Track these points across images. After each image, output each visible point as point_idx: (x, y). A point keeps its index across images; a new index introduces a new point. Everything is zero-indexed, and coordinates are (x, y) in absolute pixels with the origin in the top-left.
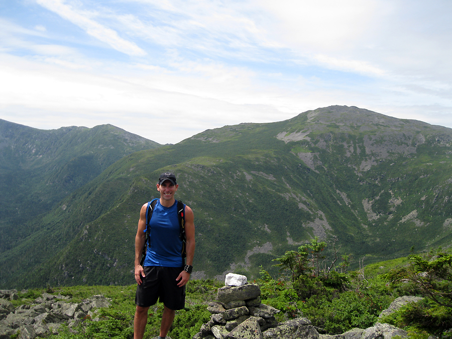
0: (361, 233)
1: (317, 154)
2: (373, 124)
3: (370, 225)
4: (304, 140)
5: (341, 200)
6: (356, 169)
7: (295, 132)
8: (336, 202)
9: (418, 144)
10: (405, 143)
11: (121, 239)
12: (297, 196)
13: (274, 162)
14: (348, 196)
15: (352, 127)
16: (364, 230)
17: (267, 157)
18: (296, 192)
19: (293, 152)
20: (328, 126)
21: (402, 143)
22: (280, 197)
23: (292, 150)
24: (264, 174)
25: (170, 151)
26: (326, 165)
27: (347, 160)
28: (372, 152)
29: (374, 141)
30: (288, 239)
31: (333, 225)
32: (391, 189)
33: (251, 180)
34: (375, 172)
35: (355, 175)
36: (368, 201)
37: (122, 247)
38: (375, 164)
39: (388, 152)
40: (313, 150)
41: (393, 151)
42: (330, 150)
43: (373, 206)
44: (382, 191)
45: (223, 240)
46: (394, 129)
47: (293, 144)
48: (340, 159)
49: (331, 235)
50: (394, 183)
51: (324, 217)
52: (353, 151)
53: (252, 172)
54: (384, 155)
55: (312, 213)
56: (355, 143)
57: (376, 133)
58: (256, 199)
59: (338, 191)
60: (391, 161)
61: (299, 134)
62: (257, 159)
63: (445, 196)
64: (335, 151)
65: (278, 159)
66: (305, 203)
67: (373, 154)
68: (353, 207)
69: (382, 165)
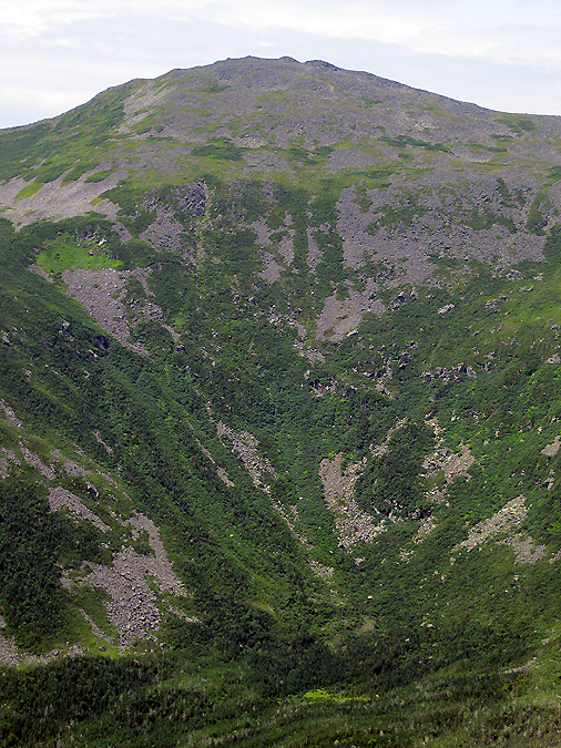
1: (143, 274)
2: (384, 139)
3: (343, 565)
4: (95, 214)
5: (235, 464)
6: (302, 333)
7: (57, 183)
8: (210, 476)
9: (553, 222)
10: (502, 221)
12: (45, 461)
14: (265, 447)
15: (297, 153)
16: (319, 586)
18: (44, 441)
19: (42, 267)
20: (196, 152)
21: (491, 219)
23: (41, 258)
26: (179, 322)
27: (268, 295)
28: (367, 257)
29: (381, 215)
31: (191, 576)
32: (435, 411)
34: (376, 343)
35: (293, 356)
36: (344, 466)
38: (378, 308)
39: (434, 258)
41: (455, 253)
42: (198, 257)
43: (359, 488)
44: (401, 423)
46: (467, 158)
47: (47, 232)
48: (236, 293)
49: (181, 614)
50: (449, 386)
51: (156, 544)
52: (290, 257)
54: (416, 272)
55: (104, 528)
56: (301, 223)
57: (390, 179)
59: (222, 429)
60: (441, 297)
61: (75, 188)
64: (217, 261)
66: (77, 486)
67: (371, 270)
68: (281, 491)
69: (410, 315)
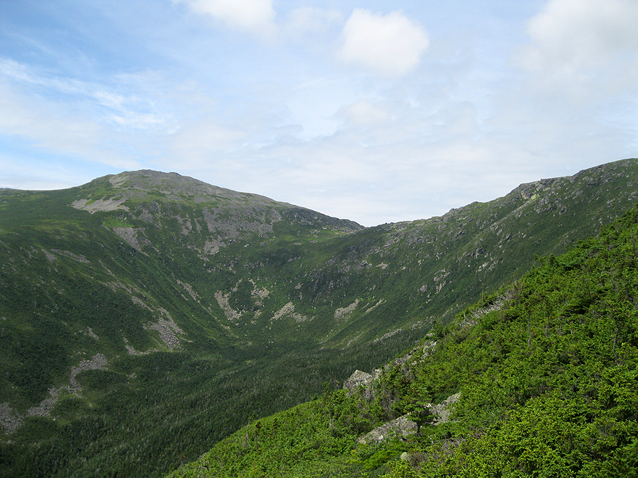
0: (225, 335)
1: (142, 230)
2: (208, 195)
3: (232, 325)
4: (120, 210)
5: (187, 294)
6: (200, 252)
7: (101, 200)
8: (179, 296)
9: (273, 221)
10: (257, 220)
12: (127, 287)
13: (84, 237)
14: (194, 288)
15: (183, 196)
16: (227, 332)
17: (72, 230)
18: (125, 281)
19: (105, 225)
20: (148, 193)
21: (254, 220)
22: (102, 287)
23: (104, 223)
24: (72, 254)
26: (157, 246)
27: (185, 239)
28: (216, 229)
29: (218, 216)
30: (127, 347)
31: (184, 327)
32: (251, 277)
33: (55, 261)
34: (226, 255)
35: (199, 258)
36: (223, 295)
38: (223, 244)
39: (238, 230)
40: (135, 224)
41: (245, 229)
42: (160, 226)
43: (230, 301)
44: (240, 281)
45: (29, 352)
46: (237, 202)
47: (103, 215)
48: (175, 238)
49: (185, 340)
50: (255, 269)
51: (170, 318)
52: (191, 227)
53: (53, 250)
54: (233, 234)
55: (152, 311)
56: (192, 217)
57: (217, 206)
58: (67, 289)
59: (179, 282)
60: (244, 242)
61: (109, 202)
62: (57, 232)
63: (329, 282)
64: (166, 227)
65: (90, 233)
66: (140, 296)
67: (219, 233)
68: (203, 302)
69: (234, 247)
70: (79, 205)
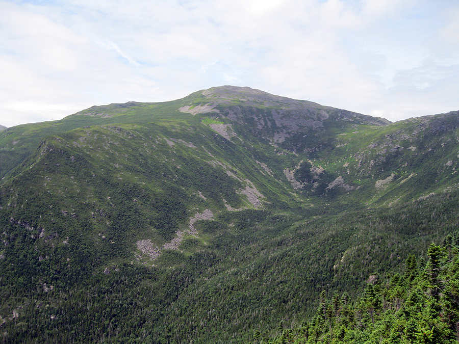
0: (293, 199)
1: (230, 125)
3: (298, 193)
4: (213, 112)
5: (263, 170)
6: (271, 141)
7: (199, 106)
8: (259, 172)
9: (323, 119)
10: (311, 118)
11: (44, 204)
12: (223, 164)
13: (191, 130)
14: (269, 167)
15: (256, 102)
16: (295, 197)
17: (183, 125)
18: (221, 160)
19: (204, 123)
20: (232, 101)
21: (308, 118)
22: (207, 164)
23: (203, 121)
24: (183, 142)
25: (58, 124)
26: (241, 137)
27: (260, 132)
28: (282, 125)
29: (282, 115)
30: (226, 205)
31: (264, 193)
32: (309, 159)
33: (173, 146)
34: (290, 143)
35: (270, 146)
36: (289, 171)
37: (46, 214)
38: (288, 136)
39: (298, 125)
40: (224, 121)
41: (302, 125)
42: (242, 123)
43: (295, 176)
44: (302, 161)
45: (162, 206)
46: (295, 106)
47: (202, 116)
48: (253, 131)
49: (265, 202)
50: (312, 153)
51: (253, 186)
52: (263, 124)
53: (171, 139)
54: (295, 128)
55: (241, 181)
56: (264, 116)
57: (281, 108)
58: (182, 165)
59: (257, 162)
60: (302, 134)
61: (205, 107)
62: (173, 127)
63: (370, 161)
64: (246, 124)
65: (194, 128)
66: (232, 171)
67: (284, 127)
68: (276, 176)
69: (296, 137)
70: (184, 110)
